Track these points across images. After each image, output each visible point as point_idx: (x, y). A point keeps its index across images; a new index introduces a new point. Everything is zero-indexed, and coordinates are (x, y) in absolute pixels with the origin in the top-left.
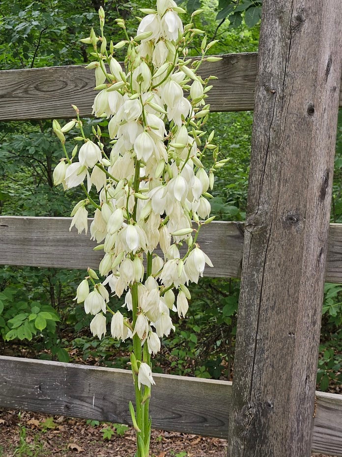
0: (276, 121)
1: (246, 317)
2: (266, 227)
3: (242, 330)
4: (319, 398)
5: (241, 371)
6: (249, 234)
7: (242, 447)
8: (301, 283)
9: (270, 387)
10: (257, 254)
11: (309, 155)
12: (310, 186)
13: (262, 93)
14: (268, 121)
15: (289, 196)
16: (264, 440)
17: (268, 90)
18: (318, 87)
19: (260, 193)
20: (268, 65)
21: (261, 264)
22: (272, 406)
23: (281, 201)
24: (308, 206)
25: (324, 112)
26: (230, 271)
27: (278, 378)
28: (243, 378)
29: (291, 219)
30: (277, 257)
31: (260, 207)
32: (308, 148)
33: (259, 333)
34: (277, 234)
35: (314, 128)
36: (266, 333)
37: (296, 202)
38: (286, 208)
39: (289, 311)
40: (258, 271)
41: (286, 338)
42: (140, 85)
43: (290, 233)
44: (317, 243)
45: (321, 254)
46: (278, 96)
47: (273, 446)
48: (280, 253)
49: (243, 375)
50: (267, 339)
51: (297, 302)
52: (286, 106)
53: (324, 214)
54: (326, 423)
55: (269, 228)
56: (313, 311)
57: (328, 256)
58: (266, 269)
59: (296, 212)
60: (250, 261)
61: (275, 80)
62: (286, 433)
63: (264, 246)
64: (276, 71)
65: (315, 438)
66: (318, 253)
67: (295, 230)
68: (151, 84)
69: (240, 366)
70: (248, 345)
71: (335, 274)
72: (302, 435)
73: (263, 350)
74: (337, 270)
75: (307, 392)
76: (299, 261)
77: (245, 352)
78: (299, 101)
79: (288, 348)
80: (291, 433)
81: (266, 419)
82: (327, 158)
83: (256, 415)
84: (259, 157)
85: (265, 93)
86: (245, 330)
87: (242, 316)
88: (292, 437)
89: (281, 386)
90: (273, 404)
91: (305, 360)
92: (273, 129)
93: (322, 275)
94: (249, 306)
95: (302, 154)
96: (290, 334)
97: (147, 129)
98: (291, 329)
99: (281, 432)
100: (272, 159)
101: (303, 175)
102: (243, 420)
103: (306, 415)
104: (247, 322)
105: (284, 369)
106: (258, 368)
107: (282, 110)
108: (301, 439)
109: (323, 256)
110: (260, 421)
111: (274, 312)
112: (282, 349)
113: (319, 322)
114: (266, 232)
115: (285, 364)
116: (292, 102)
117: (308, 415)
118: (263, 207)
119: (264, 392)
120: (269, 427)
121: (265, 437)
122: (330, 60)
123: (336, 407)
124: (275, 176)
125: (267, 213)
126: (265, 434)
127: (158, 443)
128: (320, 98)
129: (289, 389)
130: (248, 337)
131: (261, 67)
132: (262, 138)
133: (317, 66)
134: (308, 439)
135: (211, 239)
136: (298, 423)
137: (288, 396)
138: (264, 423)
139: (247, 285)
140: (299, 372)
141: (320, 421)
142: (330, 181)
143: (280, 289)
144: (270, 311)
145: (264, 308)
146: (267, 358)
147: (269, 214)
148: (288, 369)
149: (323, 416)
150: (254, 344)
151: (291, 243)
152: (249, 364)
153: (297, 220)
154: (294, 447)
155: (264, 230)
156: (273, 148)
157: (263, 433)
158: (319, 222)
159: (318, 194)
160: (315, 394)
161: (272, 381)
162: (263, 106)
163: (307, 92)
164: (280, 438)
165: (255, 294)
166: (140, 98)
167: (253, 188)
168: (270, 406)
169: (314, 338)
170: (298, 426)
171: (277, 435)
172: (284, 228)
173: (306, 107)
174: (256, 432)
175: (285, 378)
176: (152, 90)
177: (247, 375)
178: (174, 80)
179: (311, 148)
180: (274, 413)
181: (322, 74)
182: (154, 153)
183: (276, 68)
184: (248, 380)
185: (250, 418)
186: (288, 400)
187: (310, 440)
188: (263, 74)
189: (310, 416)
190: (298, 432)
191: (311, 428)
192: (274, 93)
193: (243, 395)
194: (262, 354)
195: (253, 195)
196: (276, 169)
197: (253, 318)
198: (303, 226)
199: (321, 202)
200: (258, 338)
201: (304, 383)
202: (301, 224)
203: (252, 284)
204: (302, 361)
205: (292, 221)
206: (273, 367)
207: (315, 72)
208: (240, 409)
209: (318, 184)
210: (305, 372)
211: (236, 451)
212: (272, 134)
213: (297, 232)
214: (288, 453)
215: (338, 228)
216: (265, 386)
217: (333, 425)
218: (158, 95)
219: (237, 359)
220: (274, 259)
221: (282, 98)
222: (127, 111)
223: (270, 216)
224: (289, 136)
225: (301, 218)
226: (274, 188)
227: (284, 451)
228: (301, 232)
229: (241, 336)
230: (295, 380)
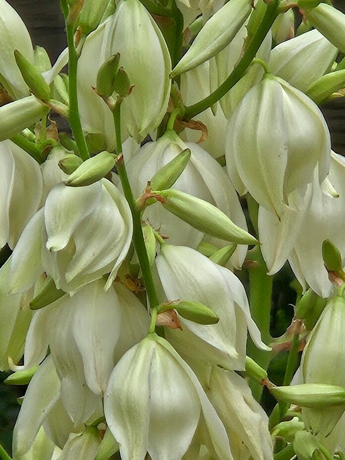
42: (116, 111)
68: (175, 99)
97: (164, 319)
166: (118, 171)
176: (178, 130)
178: (286, 74)
182: (202, 437)
218: (210, 150)
222: (58, 242)
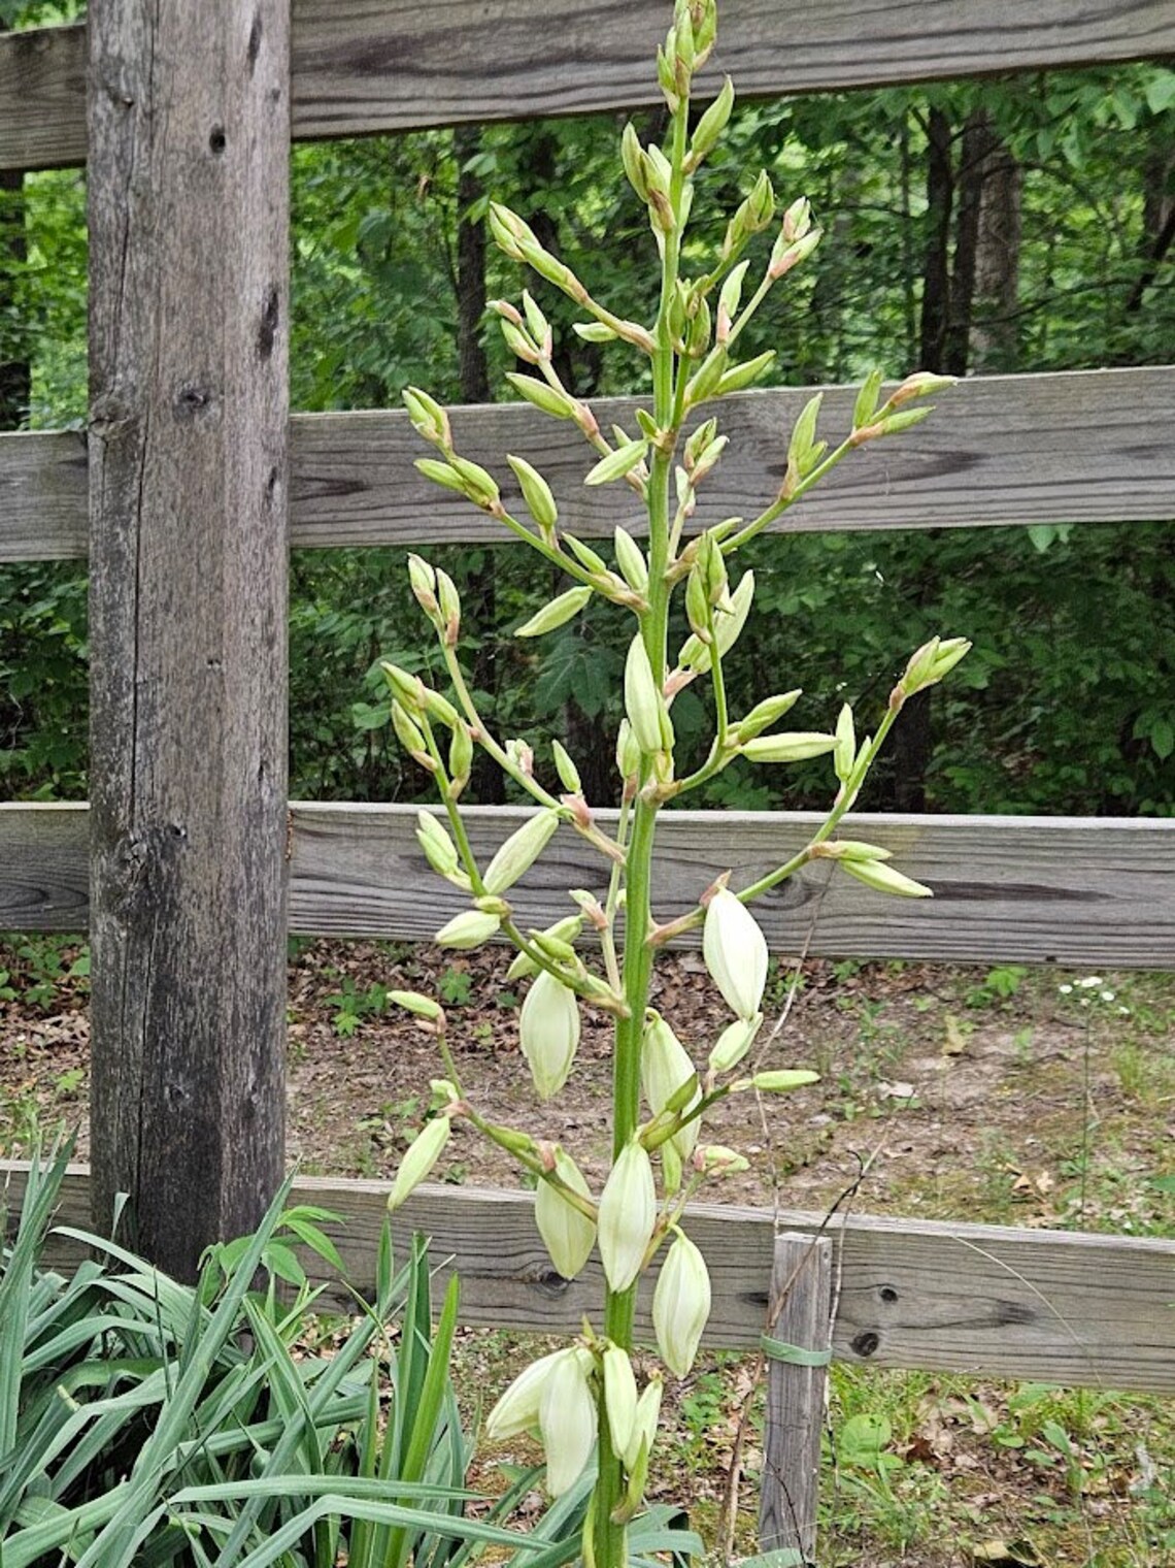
0: (140, 169)
1: (107, 632)
2: (135, 422)
3: (101, 664)
4: (294, 814)
5: (107, 760)
6: (99, 442)
7: (124, 934)
8: (226, 544)
9: (174, 791)
10: (120, 486)
11: (220, 245)
12: (229, 321)
13: (101, 107)
14: (122, 172)
15: (183, 346)
16: (171, 911)
17: (115, 98)
18: (231, 86)
19: (116, 344)
20: (111, 39)
21: (130, 508)
22: (183, 833)
23: (166, 359)
24: (227, 367)
25: (253, 147)
26: (71, 543)
27: (192, 768)
28: (113, 777)
29: (191, 397)
30: (165, 488)
31: (120, 376)
32: (218, 231)
33: (140, 668)
34: (160, 433)
35: (229, 182)
36: (155, 668)
37: (200, 358)
38: (179, 371)
39: (203, 611)
40: (125, 525)
41: (204, 673)
43: (190, 431)
44: (261, 456)
45: (272, 482)
46: (139, 111)
47: (191, 922)
48: (173, 477)
49: (111, 770)
50: (160, 679)
51: (219, 589)
52: (159, 135)
53: (274, 390)
54: (315, 867)
55: (142, 423)
56: (265, 612)
57: (291, 489)
58: (144, 519)
59: (202, 381)
60: (106, 503)
61: (131, 74)
62: (218, 890)
63: (135, 468)
64: (132, 53)
65: (293, 905)
66: (266, 479)
67: (202, 423)
69: (105, 750)
70: (118, 699)
71: (310, 528)
72: (262, 896)
73: (153, 707)
74: (314, 517)
75: (266, 799)
76: (217, 493)
77: (112, 717)
78: (189, 124)
79: (209, 696)
80: (232, 890)
81: (172, 864)
82: (271, 259)
83: (149, 857)
84: (107, 261)
85: (110, 105)
86: (108, 665)
87: (98, 632)
88: (234, 901)
89: (199, 784)
90: (185, 827)
91: (253, 724)
92: (134, 189)
93: (281, 531)
94: (113, 607)
95: (207, 242)
96: (211, 662)
98: (212, 652)
99: (208, 888)
100: (138, 262)
101: (210, 293)
102: (120, 874)
103: (267, 852)
104: (111, 646)
105: (202, 745)
106: (146, 749)
107: (152, 145)
108: (260, 905)
109: (277, 487)
110: (158, 869)
111: (171, 615)
112: (195, 700)
113: (282, 642)
114: (137, 432)
115: (205, 733)
116: (172, 123)
117: (273, 852)
118: (125, 375)
119: (163, 802)
120: (180, 882)
121: (173, 904)
122: (257, 26)
123: (336, 830)
124: (147, 301)
125: (134, 390)
126: (172, 899)
127: (17, 1061)
128: (239, 112)
129: (219, 790)
130: (117, 680)
131: (97, 43)
132: (110, 214)
133: (224, 36)
134: (278, 906)
135: (24, 473)
136: (248, 869)
137: (218, 804)
138: (169, 872)
139: (104, 560)
140: (240, 751)
141: (303, 866)
142: (283, 314)
143: (180, 560)
144: (160, 615)
145: (145, 608)
146: (163, 725)
147: (140, 392)
148: (213, 745)
149: (307, 853)
150: (132, 696)
151: (196, 455)
152: (123, 742)
153: (206, 400)
154: (241, 922)
155: (131, 428)
156: (139, 235)
157: (168, 895)
158: (260, 406)
159: (252, 340)
160: (286, 807)
161: (178, 777)
162: (107, 139)
163: (206, 96)
164: (206, 902)
165: (123, 579)
167: (99, 335)
168: (178, 832)
169: (272, 677)
170: (248, 875)
171: (200, 897)
172: (176, 420)
173: (206, 134)
174: (151, 897)
175: (207, 765)
177: (121, 768)
179: (224, 229)
180: (188, 848)
181: (238, 55)
183: (132, 44)
184: (125, 778)
185: (134, 866)
186: (218, 814)
187: (282, 908)
188: (101, 60)
189: (278, 854)
190: (250, 888)
191: (284, 882)
192: (130, 105)
193: (117, 814)
194: (150, 716)
195: (101, 349)
196: (148, 285)
197: (125, 635)
198: (219, 412)
199: (263, 361)
200: (140, 679)
201: (254, 776)
202: (214, 409)
203: (115, 557)
204: (247, 728)
205: (194, 401)
206: (178, 742)
207: (221, 50)
208: (111, 848)
209: (251, 318)
210: (257, 754)
211: (109, 945)
212: (131, 203)
213: (207, 426)
214: (227, 933)
215: (309, 422)
216: (165, 789)
217: (330, 870)
219: (96, 733)
220: (160, 494)
221: (150, 115)
223: (143, 396)
224: (171, 206)
225: (213, 394)
226: (147, 331)
227: (217, 930)
228: (214, 426)
229: (100, 678)
230: (232, 770)
